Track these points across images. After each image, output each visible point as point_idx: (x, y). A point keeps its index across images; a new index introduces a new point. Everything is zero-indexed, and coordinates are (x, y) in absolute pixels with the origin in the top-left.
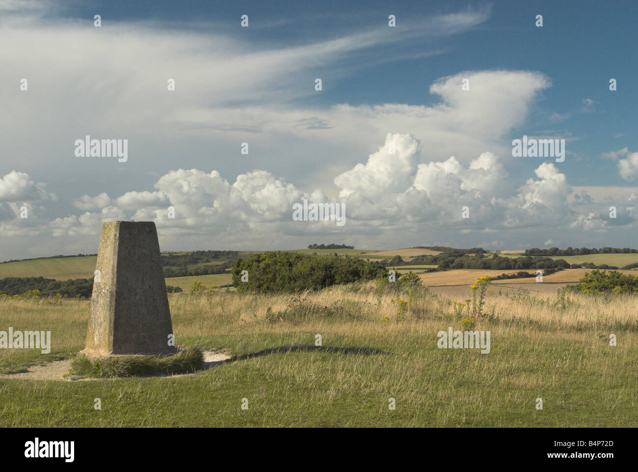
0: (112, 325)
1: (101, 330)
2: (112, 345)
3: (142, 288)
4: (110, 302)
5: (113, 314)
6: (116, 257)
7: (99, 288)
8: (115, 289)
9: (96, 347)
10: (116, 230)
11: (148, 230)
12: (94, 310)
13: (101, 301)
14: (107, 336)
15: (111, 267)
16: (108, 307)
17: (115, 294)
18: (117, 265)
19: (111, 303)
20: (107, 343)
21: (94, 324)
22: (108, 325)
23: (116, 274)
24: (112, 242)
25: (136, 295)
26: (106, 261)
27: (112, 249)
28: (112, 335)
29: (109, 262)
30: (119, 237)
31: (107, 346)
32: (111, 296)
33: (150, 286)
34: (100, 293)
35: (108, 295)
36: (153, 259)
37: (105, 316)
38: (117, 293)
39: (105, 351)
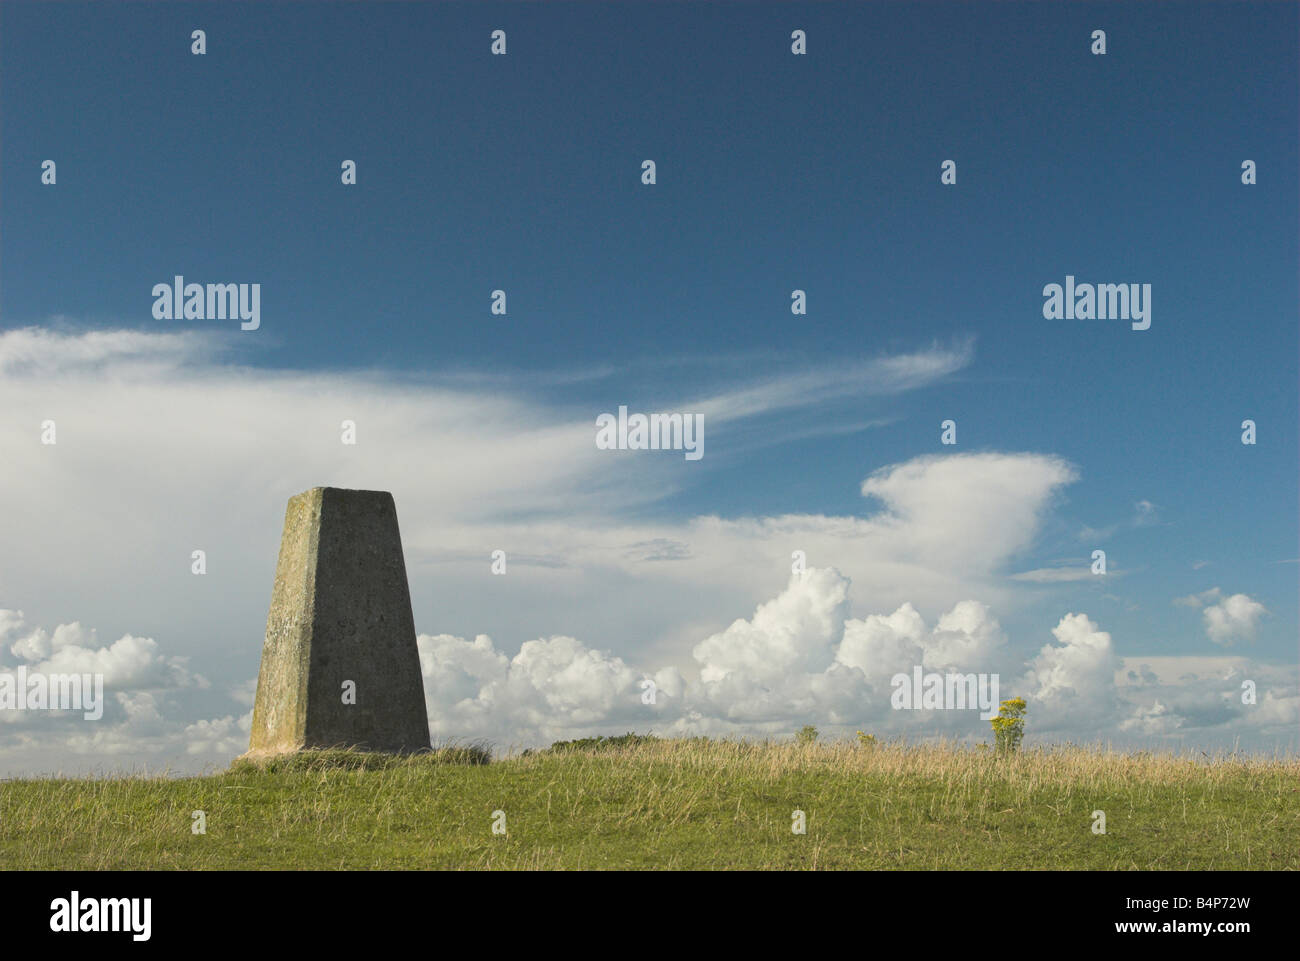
0: (305, 691)
1: (282, 705)
2: (303, 732)
3: (366, 621)
4: (302, 645)
5: (307, 669)
6: (315, 555)
7: (279, 624)
8: (311, 618)
9: (270, 743)
10: (315, 505)
11: (379, 507)
12: (268, 670)
13: (283, 648)
14: (294, 714)
15: (303, 577)
16: (298, 657)
17: (311, 630)
18: (317, 571)
19: (303, 647)
20: (294, 729)
21: (268, 697)
22: (295, 692)
23: (314, 590)
24: (307, 528)
25: (354, 632)
26: (293, 568)
27: (308, 541)
28: (305, 709)
29: (300, 566)
30: (322, 517)
31: (293, 734)
32: (304, 632)
33: (382, 617)
34: (282, 631)
35: (298, 631)
36: (387, 564)
37: (290, 675)
38: (316, 626)
39: (290, 745)
